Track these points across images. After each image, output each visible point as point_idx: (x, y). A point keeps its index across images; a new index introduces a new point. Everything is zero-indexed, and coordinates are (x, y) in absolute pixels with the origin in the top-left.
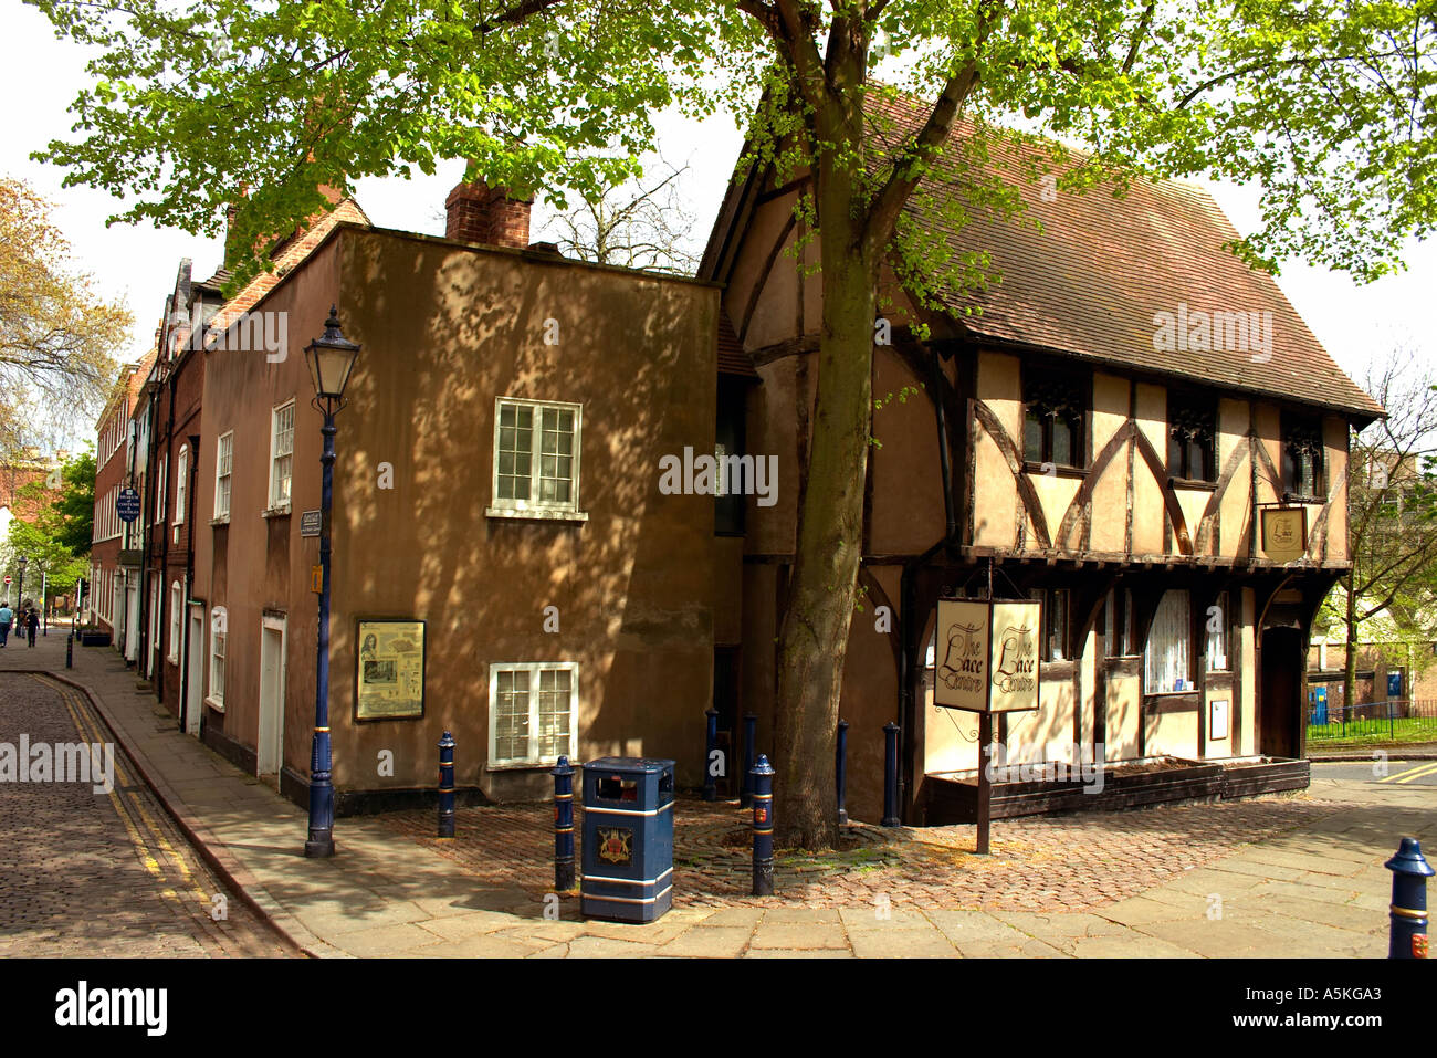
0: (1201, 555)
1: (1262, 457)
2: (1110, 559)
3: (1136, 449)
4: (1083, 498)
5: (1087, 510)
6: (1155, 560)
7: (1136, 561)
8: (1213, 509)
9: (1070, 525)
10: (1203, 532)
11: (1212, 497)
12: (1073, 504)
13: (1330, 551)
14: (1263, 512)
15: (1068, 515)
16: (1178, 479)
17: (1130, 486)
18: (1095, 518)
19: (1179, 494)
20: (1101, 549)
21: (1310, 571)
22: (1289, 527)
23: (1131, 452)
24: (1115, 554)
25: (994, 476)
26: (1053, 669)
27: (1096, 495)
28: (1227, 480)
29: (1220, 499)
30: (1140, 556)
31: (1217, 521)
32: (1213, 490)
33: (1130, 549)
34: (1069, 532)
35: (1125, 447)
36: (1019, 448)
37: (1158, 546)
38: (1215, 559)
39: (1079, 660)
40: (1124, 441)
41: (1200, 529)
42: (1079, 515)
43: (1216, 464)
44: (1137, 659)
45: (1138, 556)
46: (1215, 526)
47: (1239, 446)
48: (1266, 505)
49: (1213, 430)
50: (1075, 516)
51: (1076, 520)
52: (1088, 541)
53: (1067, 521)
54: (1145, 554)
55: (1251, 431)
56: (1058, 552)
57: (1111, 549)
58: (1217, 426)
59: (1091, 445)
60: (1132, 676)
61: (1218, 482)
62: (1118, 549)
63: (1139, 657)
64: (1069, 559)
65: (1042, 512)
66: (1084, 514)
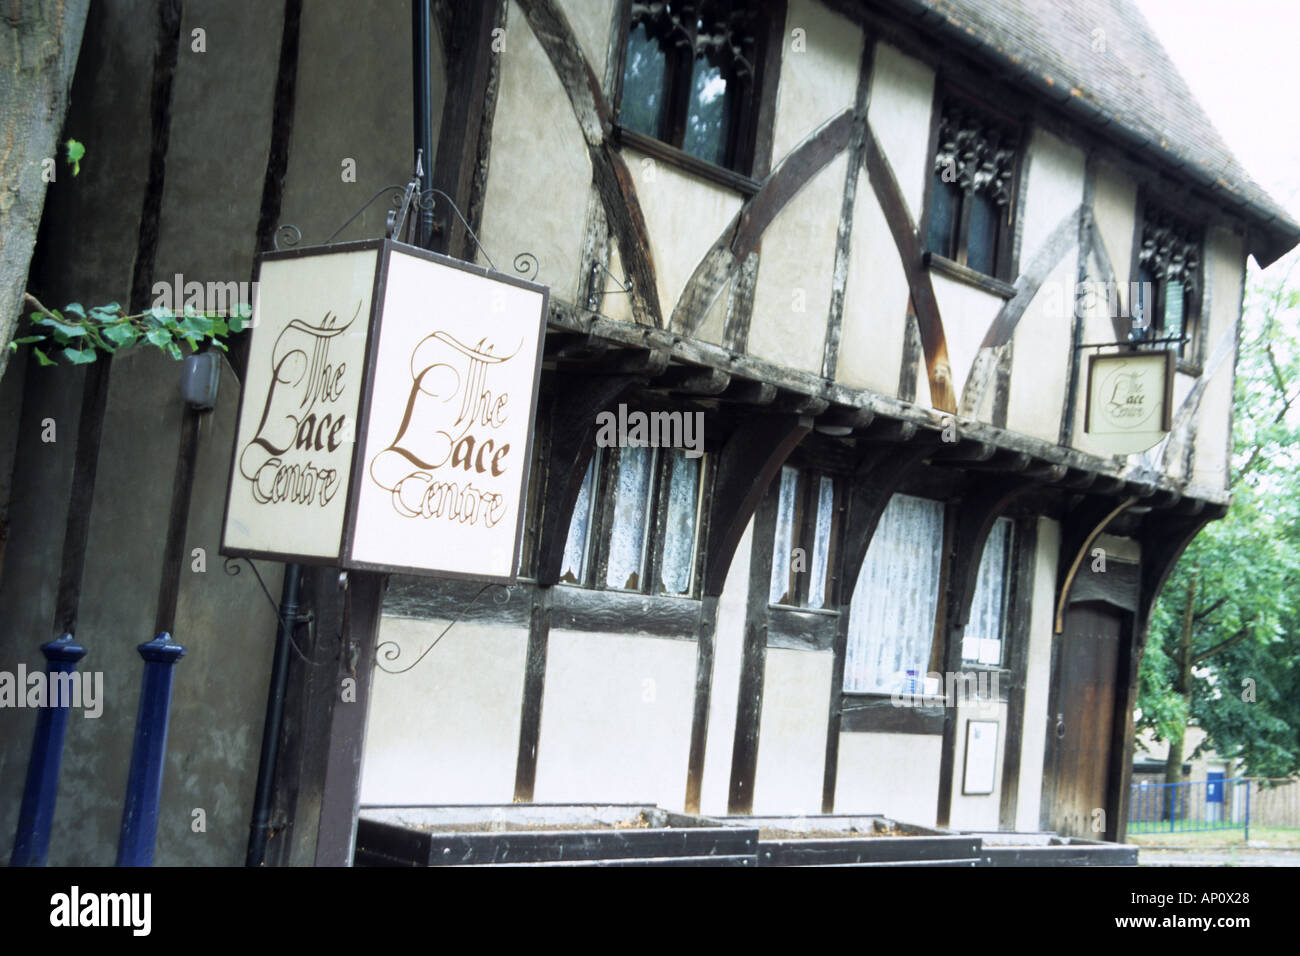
0: (971, 418)
1: (1099, 261)
2: (788, 382)
3: (863, 175)
4: (742, 240)
5: (749, 267)
6: (882, 408)
7: (843, 399)
8: (1001, 334)
9: (709, 291)
10: (978, 375)
11: (1002, 312)
12: (720, 247)
13: (1198, 463)
14: (1093, 360)
15: (706, 267)
16: (937, 257)
17: (844, 244)
18: (763, 289)
19: (939, 285)
20: (771, 357)
21: (1163, 495)
22: (1138, 388)
23: (852, 175)
24: (800, 377)
25: (540, 135)
26: (655, 608)
27: (773, 240)
28: (1033, 288)
29: (1015, 321)
30: (853, 393)
31: (1006, 361)
32: (1007, 298)
33: (832, 372)
34: (704, 304)
35: (841, 162)
36: (606, 91)
37: (892, 385)
38: (997, 434)
39: (713, 599)
40: (840, 149)
41: (974, 369)
42: (730, 274)
43: (1015, 252)
44: (834, 616)
45: (847, 391)
46: (1002, 369)
47: (1060, 231)
48: (1099, 346)
49: (1015, 184)
50: (721, 273)
51: (722, 282)
52: (745, 334)
53: (701, 280)
54: (861, 391)
55: (1084, 209)
56: (677, 341)
57: (792, 364)
58: (1023, 179)
59: (770, 136)
60: (819, 648)
61: (1015, 286)
62: (808, 368)
63: (838, 612)
64: (699, 361)
65: (646, 245)
66: (741, 275)
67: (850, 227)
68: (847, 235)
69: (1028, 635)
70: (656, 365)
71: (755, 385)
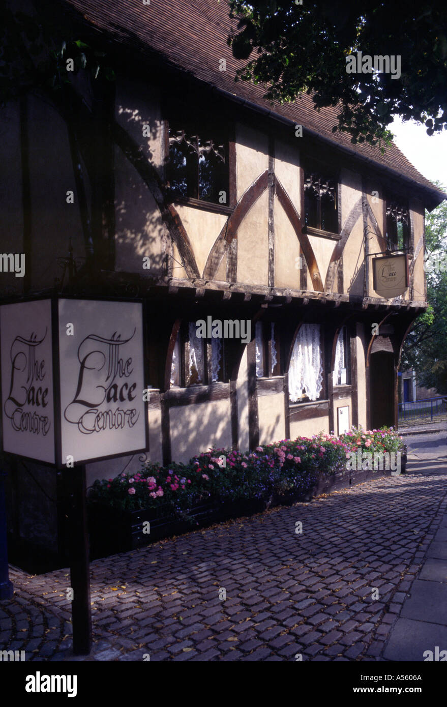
0: (330, 292)
1: (371, 219)
2: (255, 291)
3: (276, 198)
4: (229, 233)
5: (233, 245)
6: (294, 294)
7: (279, 294)
9: (218, 258)
10: (331, 274)
11: (337, 246)
12: (220, 239)
13: (416, 294)
14: (374, 260)
15: (216, 248)
16: (310, 227)
17: (271, 228)
18: (241, 254)
19: (311, 238)
20: (247, 282)
21: (404, 308)
23: (271, 199)
24: (260, 288)
27: (242, 232)
28: (347, 234)
29: (343, 248)
30: (281, 291)
31: (341, 266)
32: (337, 240)
33: (273, 284)
34: (217, 264)
35: (266, 194)
37: (297, 283)
38: (340, 296)
39: (234, 382)
40: (265, 188)
41: (328, 271)
42: (226, 249)
43: (339, 220)
44: (283, 378)
45: (280, 290)
46: (339, 269)
47: (355, 209)
48: (376, 254)
49: (336, 192)
50: (222, 250)
51: (223, 254)
52: (235, 274)
53: (214, 254)
54: (286, 289)
55: (363, 198)
56: (207, 282)
57: (256, 283)
58: (339, 189)
59: (235, 187)
60: (278, 392)
61: (341, 235)
62: (263, 283)
63: (284, 377)
64: (217, 289)
65: (188, 243)
66: (231, 249)
67: (273, 221)
68: (272, 224)
69: (356, 370)
70: (199, 294)
71: (242, 295)
